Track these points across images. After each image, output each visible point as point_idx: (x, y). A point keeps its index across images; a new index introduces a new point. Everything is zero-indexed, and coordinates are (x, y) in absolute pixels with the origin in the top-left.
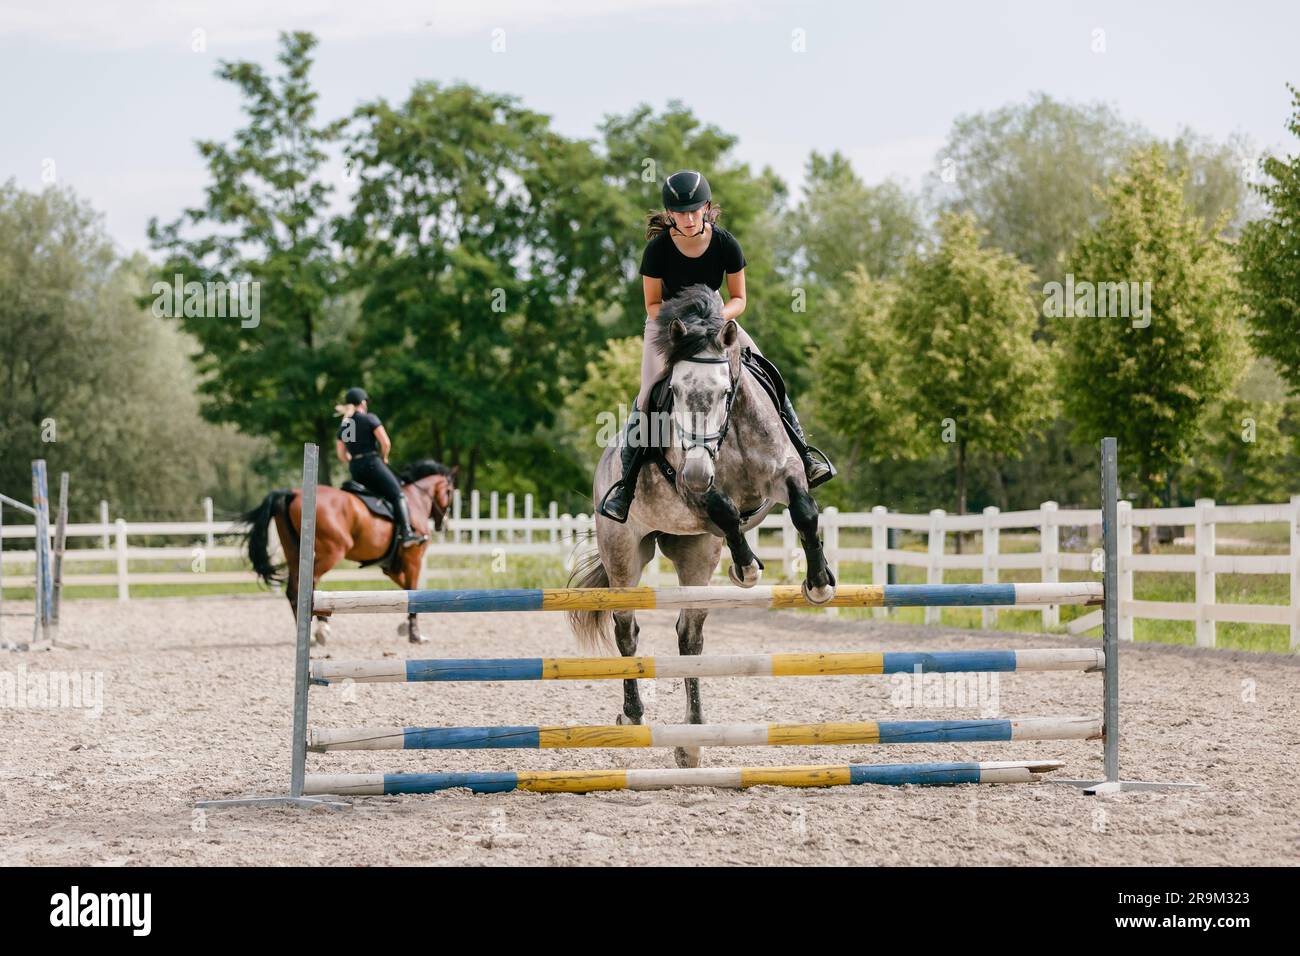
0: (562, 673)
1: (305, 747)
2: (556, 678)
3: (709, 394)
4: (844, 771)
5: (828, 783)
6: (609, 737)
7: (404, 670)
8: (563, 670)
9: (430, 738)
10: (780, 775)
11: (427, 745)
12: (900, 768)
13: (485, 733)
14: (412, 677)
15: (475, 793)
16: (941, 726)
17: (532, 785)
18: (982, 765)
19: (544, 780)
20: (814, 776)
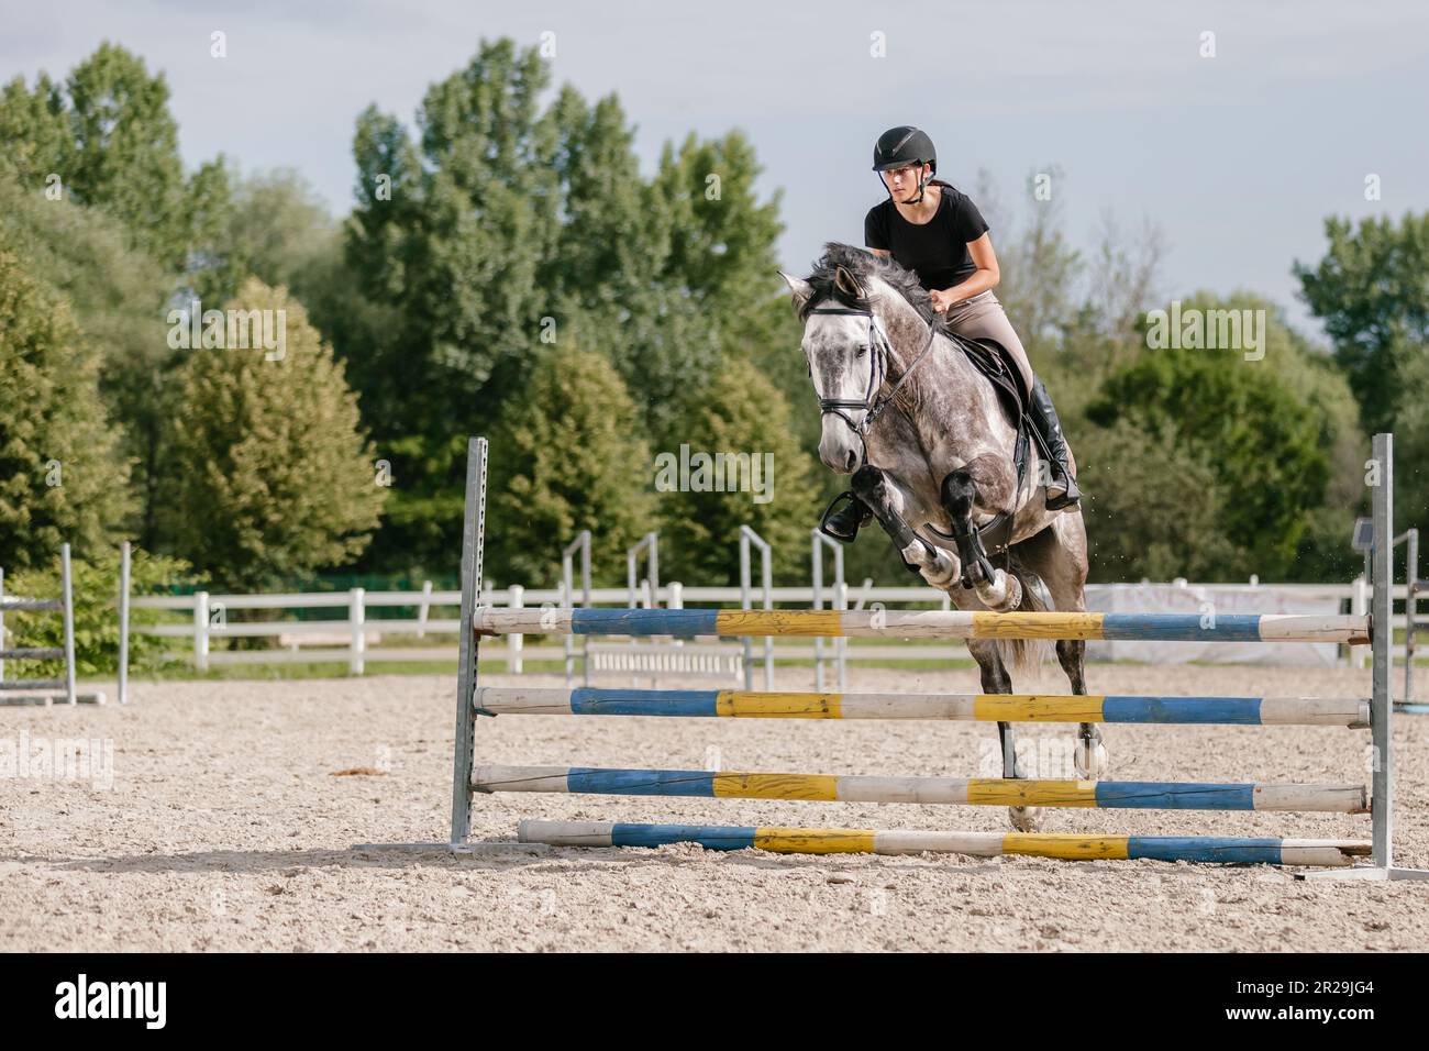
0: (738, 710)
1: (468, 787)
2: (733, 715)
3: (841, 352)
4: (1120, 842)
5: (1105, 853)
6: (789, 787)
7: (568, 701)
8: (740, 705)
9: (595, 780)
10: (1044, 843)
11: (593, 789)
12: (1187, 841)
13: (655, 778)
14: (577, 709)
15: (706, 848)
16: (1169, 789)
17: (771, 844)
18: (1287, 842)
19: (783, 838)
20: (1085, 846)
